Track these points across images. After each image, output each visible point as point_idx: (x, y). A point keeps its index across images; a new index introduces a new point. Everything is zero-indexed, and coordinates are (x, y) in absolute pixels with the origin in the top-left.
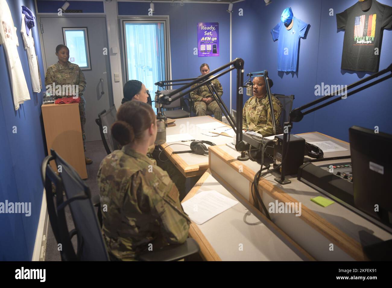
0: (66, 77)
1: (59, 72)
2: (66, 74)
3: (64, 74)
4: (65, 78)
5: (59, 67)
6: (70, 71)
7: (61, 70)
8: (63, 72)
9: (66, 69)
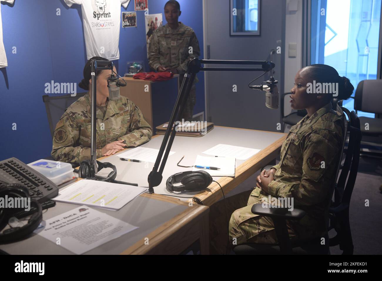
0: (172, 45)
1: (165, 37)
2: (172, 42)
3: (170, 40)
4: (170, 47)
5: (166, 31)
6: (179, 37)
7: (168, 34)
8: (169, 38)
9: (174, 33)
